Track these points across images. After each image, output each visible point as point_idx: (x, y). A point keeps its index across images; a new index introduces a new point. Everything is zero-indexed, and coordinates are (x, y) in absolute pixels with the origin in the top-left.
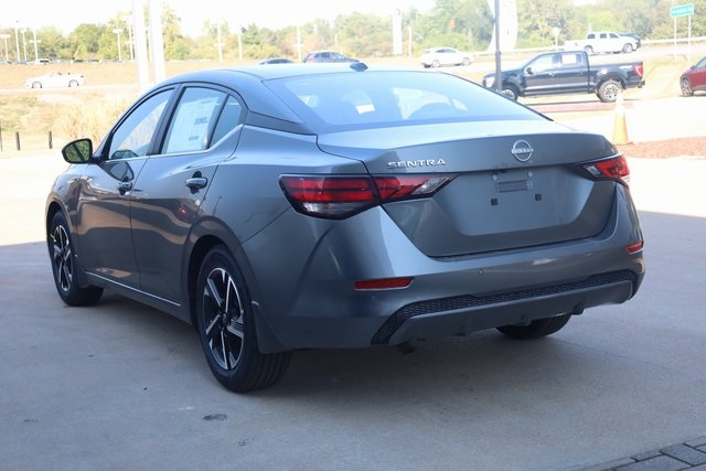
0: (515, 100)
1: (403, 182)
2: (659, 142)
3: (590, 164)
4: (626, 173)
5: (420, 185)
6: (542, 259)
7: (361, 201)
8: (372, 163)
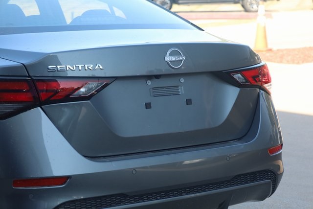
0: (169, 10)
1: (63, 84)
2: (294, 50)
3: (237, 72)
4: (268, 81)
5: (79, 88)
6: (191, 159)
7: (21, 102)
8: (33, 66)
